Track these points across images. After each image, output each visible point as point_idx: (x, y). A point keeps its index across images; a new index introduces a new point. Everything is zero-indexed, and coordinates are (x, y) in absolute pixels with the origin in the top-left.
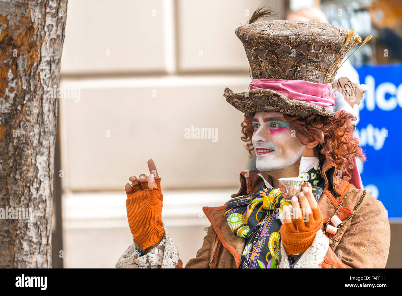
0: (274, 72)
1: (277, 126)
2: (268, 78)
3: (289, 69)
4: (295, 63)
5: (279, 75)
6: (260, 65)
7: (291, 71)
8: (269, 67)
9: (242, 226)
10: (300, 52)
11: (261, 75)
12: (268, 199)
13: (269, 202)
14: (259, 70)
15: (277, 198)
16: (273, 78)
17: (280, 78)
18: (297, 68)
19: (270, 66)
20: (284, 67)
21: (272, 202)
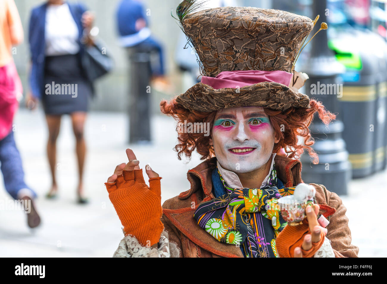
0: (252, 63)
1: (259, 122)
2: (244, 70)
3: (270, 59)
4: (275, 52)
5: (258, 66)
6: (234, 56)
7: (271, 61)
8: (247, 58)
9: (229, 232)
10: (282, 41)
11: (236, 66)
12: (250, 201)
13: (252, 204)
14: (233, 61)
15: (262, 200)
16: (251, 70)
17: (258, 70)
18: (277, 58)
19: (249, 57)
20: (265, 57)
21: (256, 204)
